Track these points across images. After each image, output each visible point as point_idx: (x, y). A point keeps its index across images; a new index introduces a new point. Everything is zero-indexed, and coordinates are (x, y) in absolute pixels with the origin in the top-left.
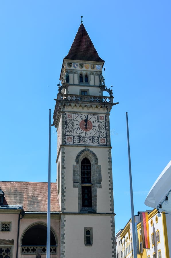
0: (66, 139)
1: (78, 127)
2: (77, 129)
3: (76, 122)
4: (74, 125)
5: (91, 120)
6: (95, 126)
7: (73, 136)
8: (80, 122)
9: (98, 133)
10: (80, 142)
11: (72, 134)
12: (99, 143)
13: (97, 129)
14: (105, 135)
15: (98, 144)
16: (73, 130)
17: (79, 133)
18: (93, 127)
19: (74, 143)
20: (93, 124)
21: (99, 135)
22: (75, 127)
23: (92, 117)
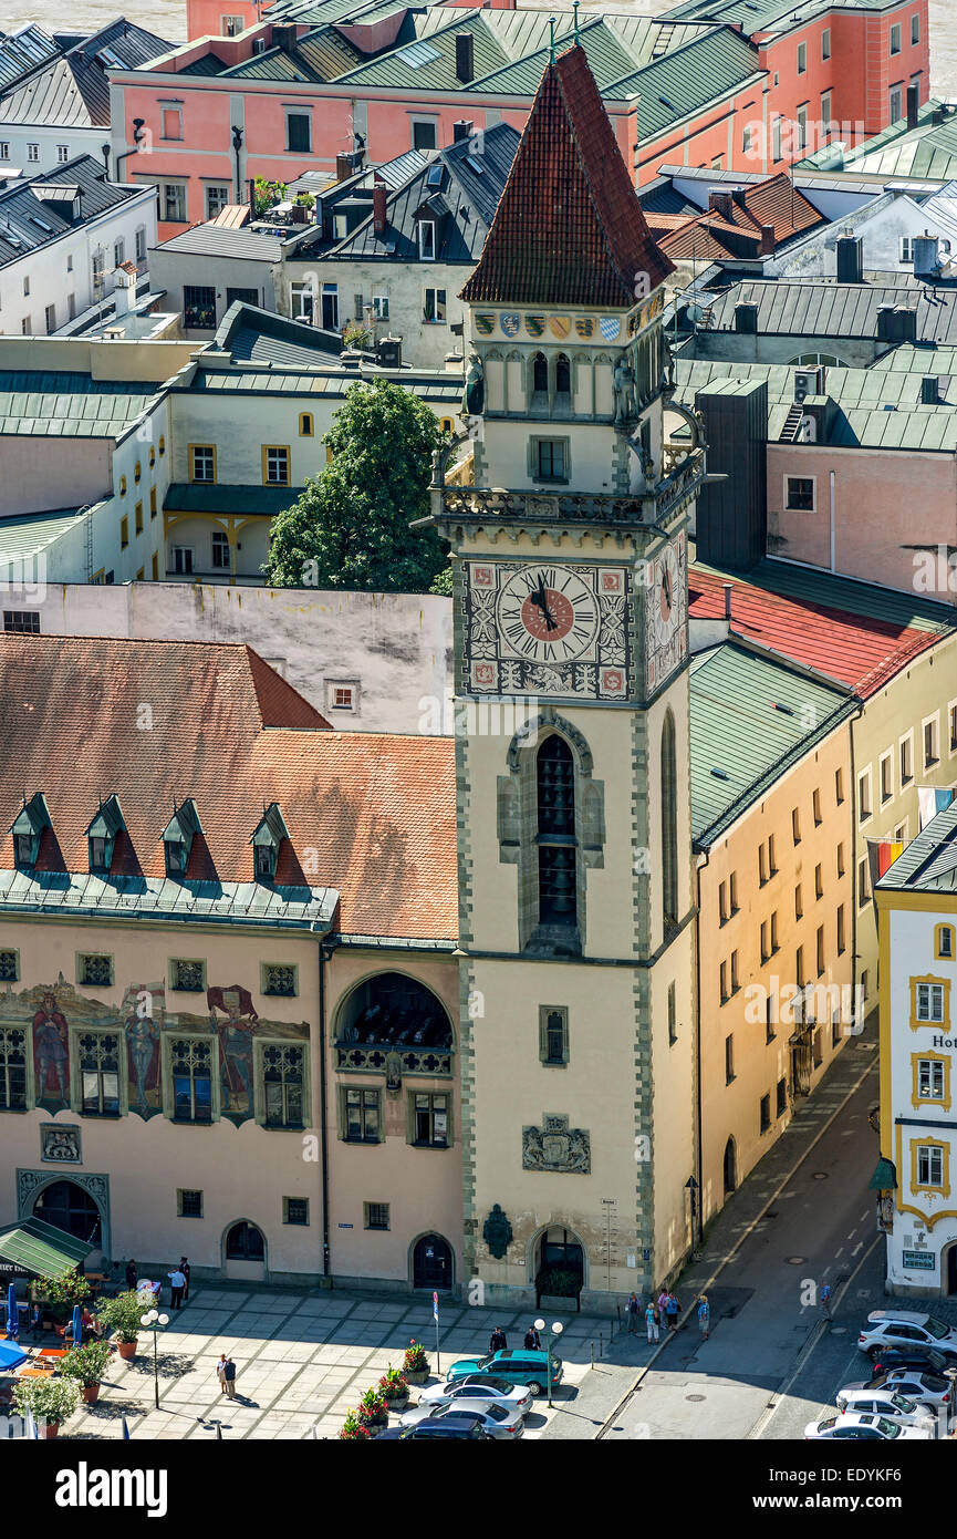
0: (469, 671)
1: (516, 621)
2: (513, 631)
3: (508, 603)
4: (502, 612)
5: (570, 594)
6: (585, 617)
7: (496, 659)
8: (523, 600)
9: (593, 647)
10: (523, 687)
11: (492, 650)
12: (597, 691)
13: (591, 632)
14: (622, 656)
15: (594, 696)
16: (498, 636)
17: (519, 647)
18: (575, 623)
19: (500, 687)
20: (576, 608)
21: (600, 658)
22: (506, 623)
23: (574, 579)
